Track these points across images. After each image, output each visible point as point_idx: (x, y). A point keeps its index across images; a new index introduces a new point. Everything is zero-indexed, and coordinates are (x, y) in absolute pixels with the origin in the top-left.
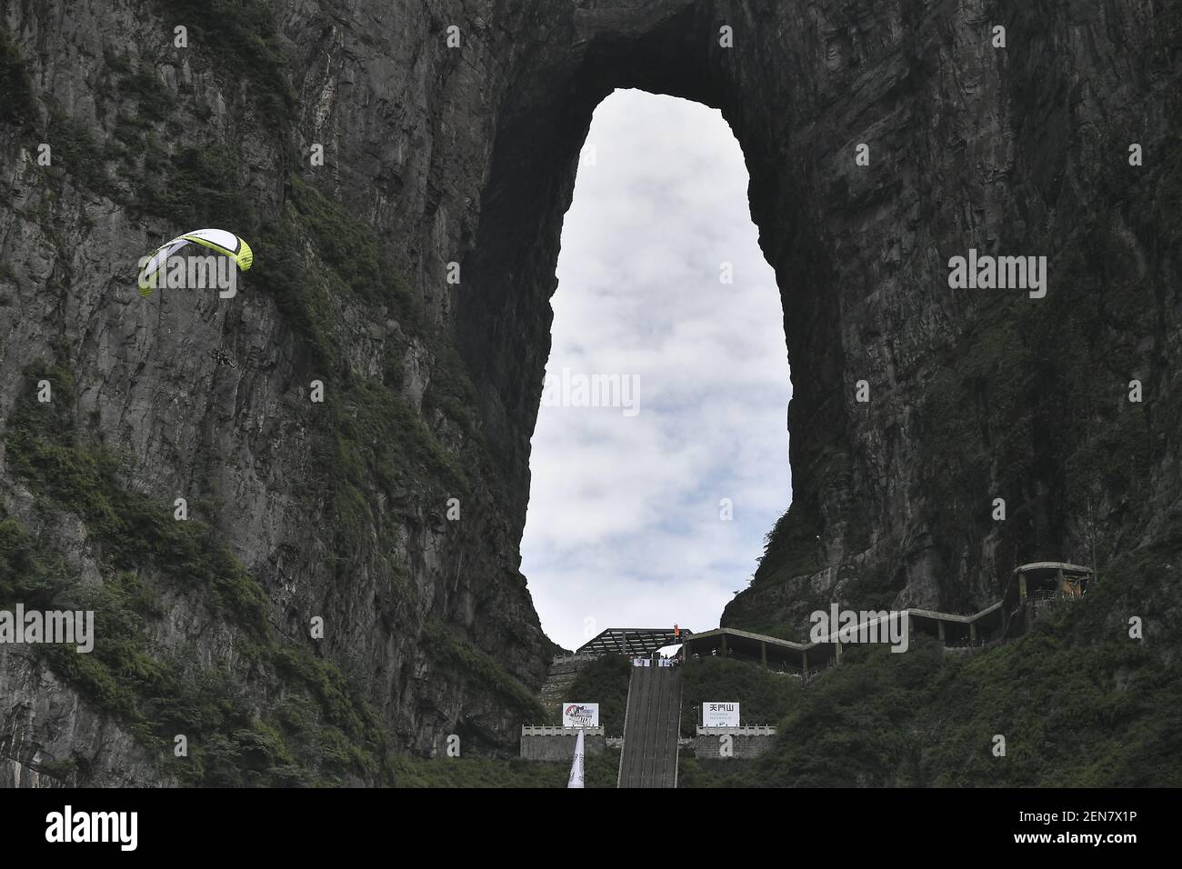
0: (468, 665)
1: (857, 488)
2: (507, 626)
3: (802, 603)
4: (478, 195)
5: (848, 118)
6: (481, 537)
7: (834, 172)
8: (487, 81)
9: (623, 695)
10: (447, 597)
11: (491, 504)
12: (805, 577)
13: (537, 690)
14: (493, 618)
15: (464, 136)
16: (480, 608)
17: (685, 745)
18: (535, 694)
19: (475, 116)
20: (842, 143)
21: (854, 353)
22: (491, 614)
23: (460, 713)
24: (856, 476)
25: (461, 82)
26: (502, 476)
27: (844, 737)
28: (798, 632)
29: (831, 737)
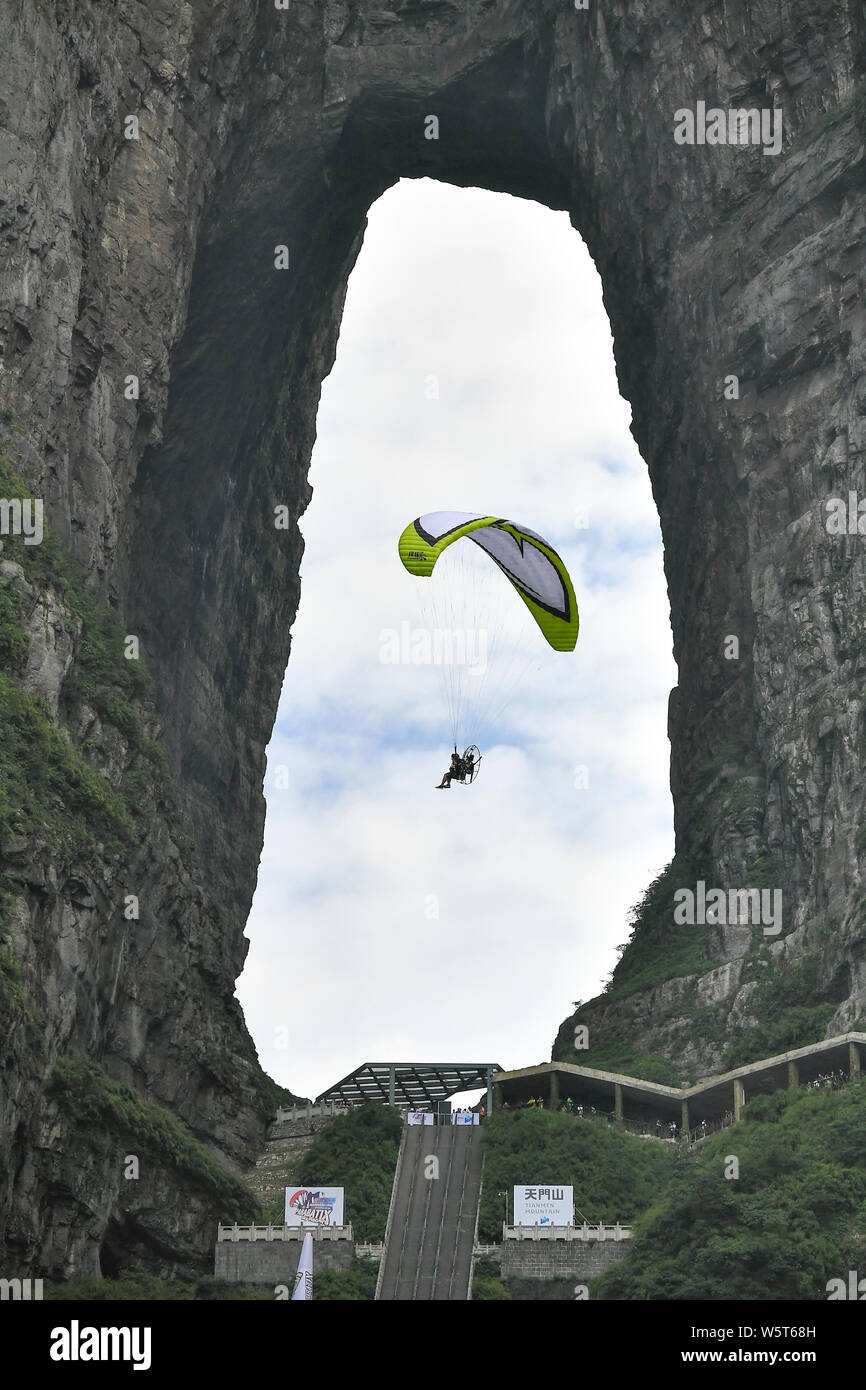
0: (129, 1126)
1: (773, 834)
2: (201, 1058)
3: (682, 1022)
4: (166, 353)
5: (767, 227)
6: (157, 916)
7: (741, 318)
8: (181, 166)
9: (388, 1172)
10: (97, 1012)
11: (174, 861)
12: (689, 978)
13: (247, 1164)
14: (176, 1046)
15: (141, 257)
16: (154, 1029)
17: (484, 1257)
18: (245, 1171)
19: (160, 224)
20: (755, 269)
21: (769, 612)
22: (174, 1041)
23: (115, 1205)
24: (772, 814)
25: (138, 167)
26: (217, 808)
27: (740, 1244)
28: (675, 1070)
29: (719, 1245)
